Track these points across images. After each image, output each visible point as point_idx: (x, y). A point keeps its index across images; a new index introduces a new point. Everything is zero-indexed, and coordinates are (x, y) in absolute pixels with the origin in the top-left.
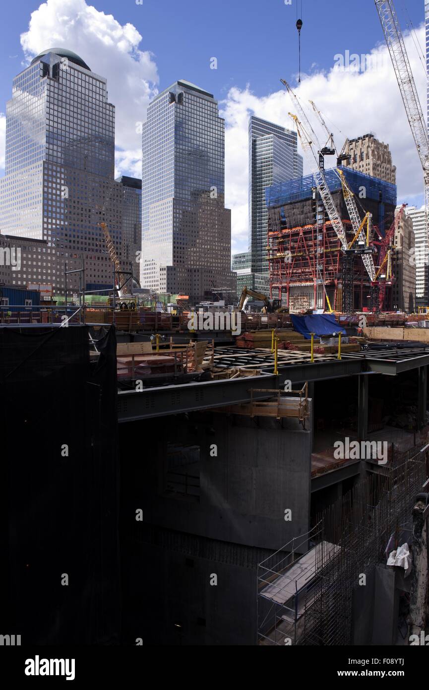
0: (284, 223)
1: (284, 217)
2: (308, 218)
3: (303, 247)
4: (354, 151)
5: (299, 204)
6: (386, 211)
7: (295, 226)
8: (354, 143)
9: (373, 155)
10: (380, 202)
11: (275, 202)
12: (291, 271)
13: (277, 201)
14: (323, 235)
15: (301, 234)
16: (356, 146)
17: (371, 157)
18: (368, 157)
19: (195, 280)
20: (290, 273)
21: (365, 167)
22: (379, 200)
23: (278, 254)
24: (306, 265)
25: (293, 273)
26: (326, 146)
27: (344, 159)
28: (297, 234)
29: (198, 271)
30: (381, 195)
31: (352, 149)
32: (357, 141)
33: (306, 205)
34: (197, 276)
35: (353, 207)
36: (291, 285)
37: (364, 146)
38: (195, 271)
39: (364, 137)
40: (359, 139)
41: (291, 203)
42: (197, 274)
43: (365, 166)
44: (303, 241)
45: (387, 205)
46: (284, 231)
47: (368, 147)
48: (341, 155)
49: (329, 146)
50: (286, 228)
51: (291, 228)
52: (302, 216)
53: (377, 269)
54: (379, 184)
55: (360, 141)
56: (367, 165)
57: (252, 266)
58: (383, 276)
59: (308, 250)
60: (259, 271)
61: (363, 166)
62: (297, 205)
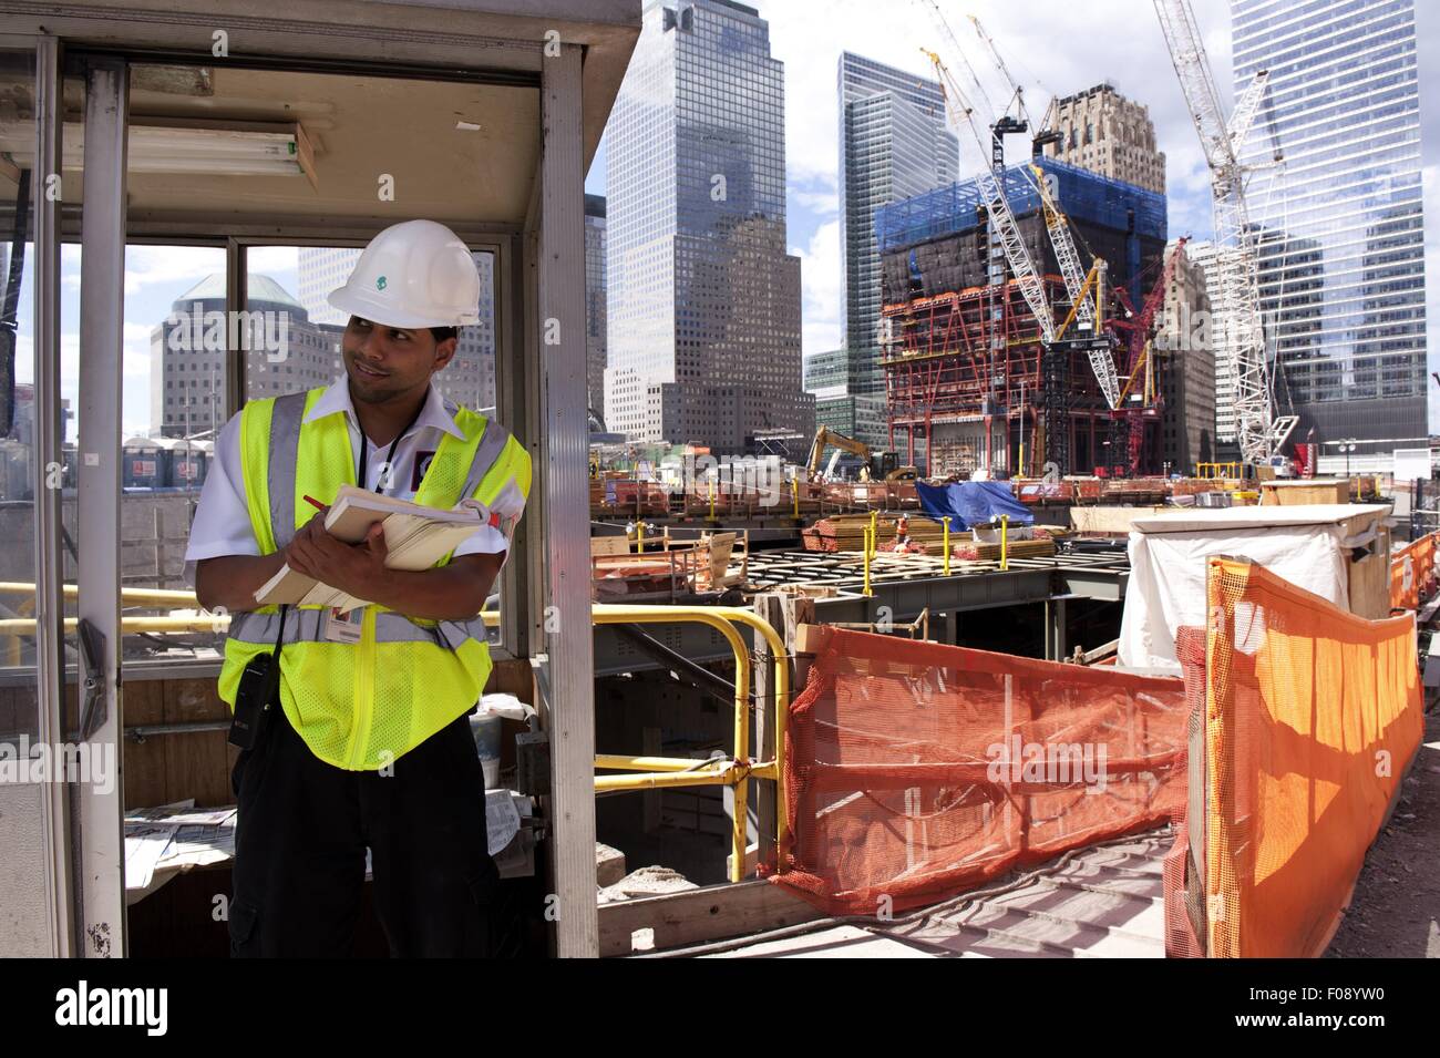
0: (917, 284)
1: (917, 271)
2: (969, 272)
3: (960, 335)
4: (1072, 123)
5: (949, 242)
6: (1144, 252)
7: (943, 292)
8: (1070, 105)
9: (1114, 130)
10: (1130, 233)
11: (897, 238)
12: (934, 391)
13: (901, 237)
14: (1004, 308)
15: (955, 308)
16: (1074, 111)
17: (1108, 135)
18: (1102, 136)
19: (724, 413)
20: (932, 394)
21: (1097, 160)
22: (1126, 228)
23: (904, 354)
24: (967, 376)
25: (938, 394)
26: (1008, 115)
27: (1048, 142)
28: (946, 308)
29: (731, 393)
30: (1131, 219)
31: (1066, 118)
32: (1076, 101)
33: (965, 245)
34: (727, 403)
35: (1067, 248)
36: (935, 420)
37: (1093, 111)
38: (724, 394)
39: (1093, 91)
40: (1081, 95)
41: (932, 242)
42: (727, 399)
43: (1095, 154)
44: (959, 324)
45: (1145, 240)
46: (918, 303)
47: (1102, 113)
48: (1040, 133)
49: (1013, 114)
50: (920, 296)
51: (932, 295)
52: (958, 269)
53: (1122, 383)
54: (1128, 193)
55: (1084, 100)
56: (1099, 153)
57: (850, 380)
58: (1136, 398)
59: (972, 342)
60: (865, 391)
61: (1091, 155)
62: (946, 245)
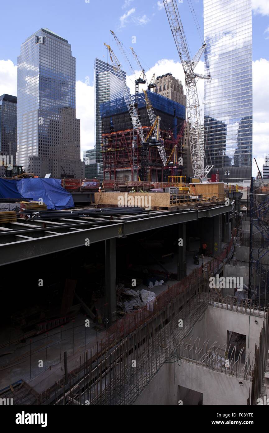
0: (112, 128)
1: (112, 124)
2: (127, 125)
3: (125, 144)
4: (160, 84)
5: (122, 115)
6: (178, 123)
7: (120, 130)
8: (160, 79)
9: (171, 87)
10: (174, 116)
11: (107, 113)
12: (117, 161)
14: (137, 136)
15: (123, 136)
16: (161, 80)
17: (170, 88)
18: (168, 88)
19: (55, 167)
20: (116, 162)
22: (173, 114)
23: (108, 149)
24: (126, 156)
25: (118, 162)
26: (140, 78)
27: (152, 87)
28: (120, 135)
30: (175, 112)
31: (158, 82)
32: (162, 77)
33: (126, 116)
34: (56, 164)
36: (117, 170)
37: (166, 81)
38: (54, 161)
39: (166, 75)
40: (163, 76)
41: (117, 115)
42: (56, 162)
43: (166, 94)
44: (124, 140)
45: (178, 118)
46: (112, 134)
47: (169, 81)
48: (150, 85)
49: (142, 78)
50: (113, 131)
51: (116, 131)
52: (124, 124)
53: (168, 158)
54: (174, 104)
55: (164, 77)
56: (167, 93)
57: (97, 158)
58: (172, 163)
59: (128, 146)
60: (101, 162)
61: (165, 94)
62: (121, 116)
